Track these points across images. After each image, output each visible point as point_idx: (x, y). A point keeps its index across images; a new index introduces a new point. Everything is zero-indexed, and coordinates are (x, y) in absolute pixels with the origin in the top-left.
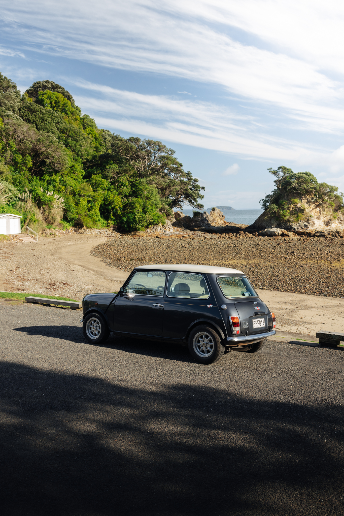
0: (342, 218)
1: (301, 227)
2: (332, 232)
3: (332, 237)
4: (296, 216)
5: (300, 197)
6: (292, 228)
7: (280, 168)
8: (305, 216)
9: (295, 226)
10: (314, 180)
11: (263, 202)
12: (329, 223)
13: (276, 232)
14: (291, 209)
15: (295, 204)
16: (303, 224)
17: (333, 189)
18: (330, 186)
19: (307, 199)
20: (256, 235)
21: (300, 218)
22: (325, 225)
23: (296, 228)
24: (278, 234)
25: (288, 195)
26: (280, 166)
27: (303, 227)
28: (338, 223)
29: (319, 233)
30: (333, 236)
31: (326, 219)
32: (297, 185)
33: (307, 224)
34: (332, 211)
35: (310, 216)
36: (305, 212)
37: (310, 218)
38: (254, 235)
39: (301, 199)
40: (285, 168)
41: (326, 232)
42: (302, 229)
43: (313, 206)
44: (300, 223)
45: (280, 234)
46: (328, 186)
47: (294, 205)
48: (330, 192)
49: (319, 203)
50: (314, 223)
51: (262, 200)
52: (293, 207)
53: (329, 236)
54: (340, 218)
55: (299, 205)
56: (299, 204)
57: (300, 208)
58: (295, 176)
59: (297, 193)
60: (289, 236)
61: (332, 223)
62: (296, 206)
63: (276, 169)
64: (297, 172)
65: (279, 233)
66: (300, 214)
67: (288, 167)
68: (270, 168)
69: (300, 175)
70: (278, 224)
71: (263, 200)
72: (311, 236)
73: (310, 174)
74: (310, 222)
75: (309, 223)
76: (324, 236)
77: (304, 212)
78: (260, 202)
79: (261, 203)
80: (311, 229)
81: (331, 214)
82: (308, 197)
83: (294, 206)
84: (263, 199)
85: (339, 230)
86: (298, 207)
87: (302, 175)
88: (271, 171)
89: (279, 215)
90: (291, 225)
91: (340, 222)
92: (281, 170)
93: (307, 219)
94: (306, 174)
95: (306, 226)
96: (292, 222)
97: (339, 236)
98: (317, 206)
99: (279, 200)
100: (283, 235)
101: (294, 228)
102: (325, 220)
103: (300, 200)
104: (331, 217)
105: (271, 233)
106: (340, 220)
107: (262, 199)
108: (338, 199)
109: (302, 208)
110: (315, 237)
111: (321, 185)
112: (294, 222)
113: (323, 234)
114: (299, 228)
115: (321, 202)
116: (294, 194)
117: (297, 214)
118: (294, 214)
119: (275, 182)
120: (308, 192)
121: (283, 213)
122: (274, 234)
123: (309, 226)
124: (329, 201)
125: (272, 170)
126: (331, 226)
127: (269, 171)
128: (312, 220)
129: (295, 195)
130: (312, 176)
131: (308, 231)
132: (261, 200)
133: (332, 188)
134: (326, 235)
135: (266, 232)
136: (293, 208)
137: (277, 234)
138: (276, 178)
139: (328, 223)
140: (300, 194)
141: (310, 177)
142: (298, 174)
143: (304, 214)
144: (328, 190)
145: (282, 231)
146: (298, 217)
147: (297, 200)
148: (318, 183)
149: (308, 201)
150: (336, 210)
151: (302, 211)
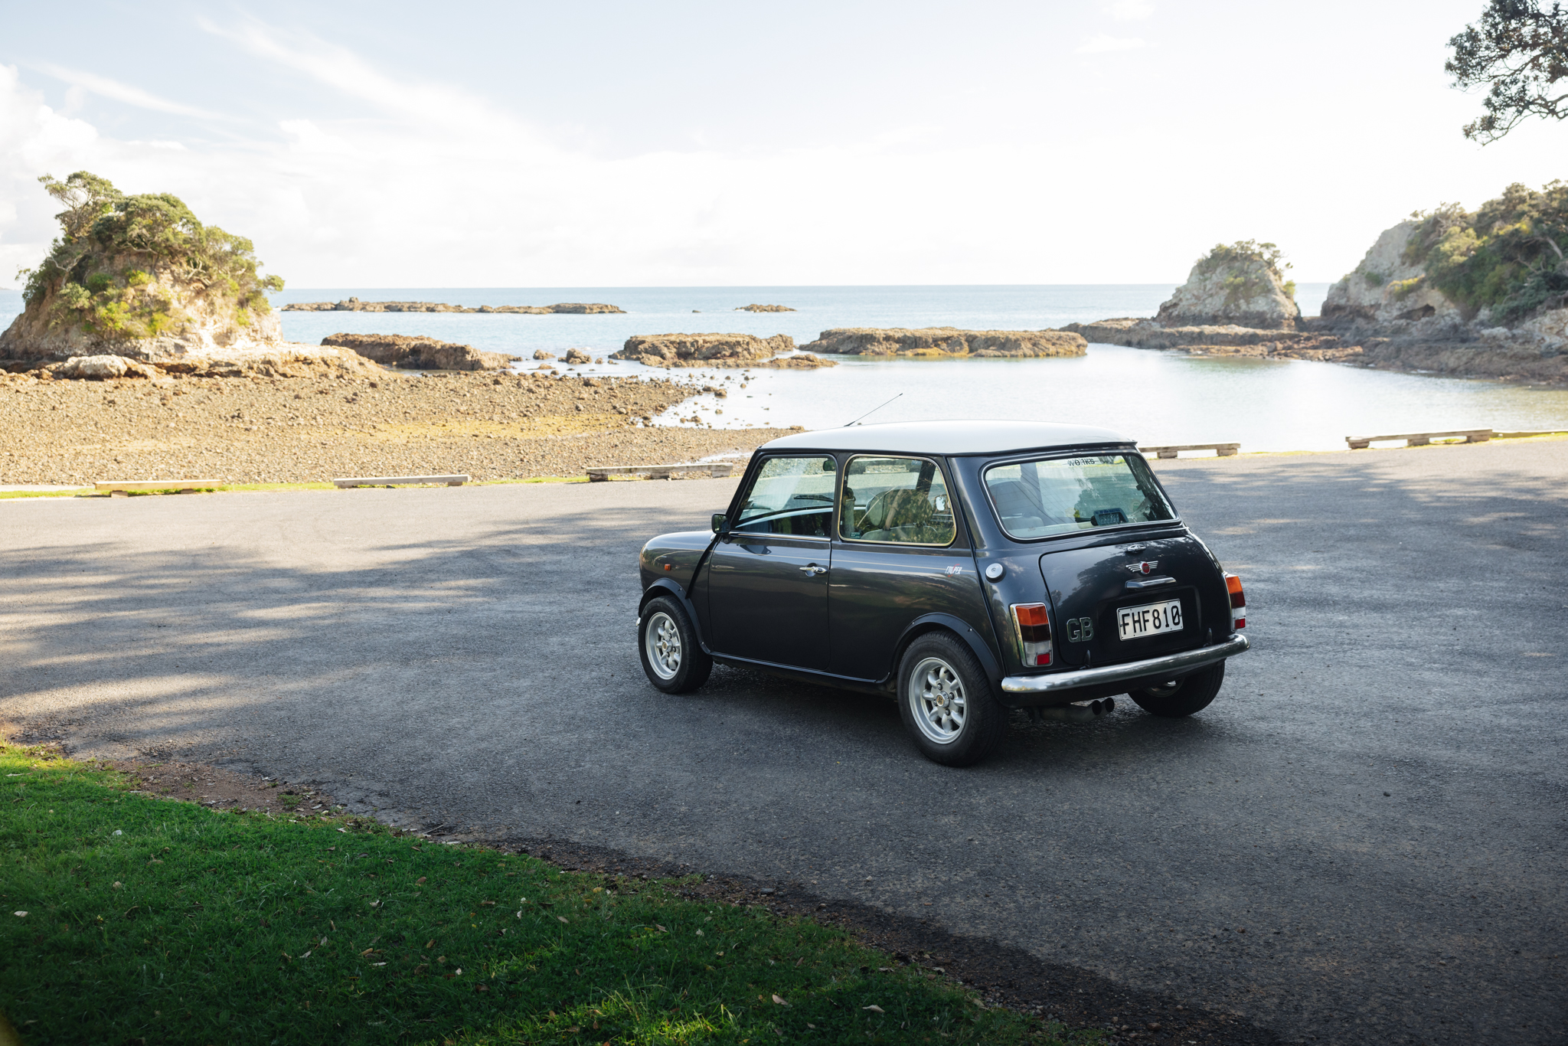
0: (256, 324)
1: (166, 351)
2: (254, 362)
3: (260, 376)
4: (147, 320)
5: (151, 266)
6: (139, 353)
7: (76, 176)
8: (173, 319)
9: (146, 346)
10: (193, 220)
11: (29, 279)
12: (229, 338)
13: (112, 366)
14: (129, 301)
15: (141, 287)
16: (170, 342)
17: (241, 246)
18: (231, 236)
19: (172, 272)
20: (45, 376)
21: (158, 325)
22: (218, 344)
23: (151, 353)
24: (116, 373)
25: (111, 259)
26: (77, 171)
27: (173, 351)
28: (247, 339)
29: (222, 366)
30: (260, 371)
31: (220, 328)
32: (144, 231)
33: (181, 342)
34: (231, 305)
35: (189, 321)
36: (171, 307)
37: (187, 324)
38: (38, 376)
39: (154, 271)
40: (94, 179)
41: (240, 363)
42: (170, 355)
43: (188, 293)
44: (162, 338)
45: (123, 373)
46: (226, 237)
47: (136, 287)
48: (233, 253)
49: (203, 283)
50: (200, 339)
51: (25, 272)
52: (134, 293)
53: (252, 374)
54: (251, 324)
55: (151, 288)
56: (150, 285)
57: (154, 296)
58: (134, 205)
59: (140, 253)
60: (146, 377)
61: (236, 339)
62: (143, 291)
63: (64, 180)
64: (140, 194)
65: (119, 370)
66: (156, 316)
67: (100, 176)
68: (44, 175)
69: (149, 202)
70: (92, 344)
71: (28, 273)
72: (201, 376)
73: (177, 202)
74: (189, 336)
75: (187, 340)
76: (237, 374)
77: (168, 309)
78: (17, 278)
79: (21, 281)
80: (194, 355)
81: (230, 312)
82: (174, 267)
83: (135, 290)
84: (29, 270)
85: (272, 358)
86: (149, 295)
87: (154, 202)
88: (50, 186)
89: (94, 318)
90: (135, 347)
91: (252, 334)
92: (78, 182)
93: (179, 330)
94: (165, 199)
95: (179, 348)
96: (137, 338)
97: (276, 371)
98: (198, 293)
99: (84, 272)
100: (131, 374)
101: (147, 355)
102: (219, 331)
103: (150, 274)
104: (233, 322)
105: (95, 371)
106: (251, 330)
107: (23, 269)
108: (253, 272)
109: (161, 296)
110: (216, 377)
111: (210, 234)
112: (144, 337)
113: (235, 368)
114: (161, 353)
115: (207, 282)
116: (130, 255)
117: (150, 313)
118: (141, 316)
119: (57, 216)
120: (172, 253)
121: (110, 310)
122: (106, 372)
123: (188, 349)
124: (229, 278)
125: (50, 182)
126: (233, 346)
127: (43, 185)
128: (194, 331)
129: (134, 259)
130: (184, 206)
131: (189, 362)
132: (20, 272)
133: (240, 243)
134: (243, 370)
135: (76, 368)
136: (134, 297)
137: (114, 371)
138: (62, 207)
139: (224, 339)
140: (150, 255)
141: (179, 208)
142: (145, 201)
143: (170, 313)
144: (227, 247)
145: (125, 363)
146: (155, 323)
147: (143, 276)
148: (201, 229)
149: (173, 276)
150: (242, 303)
151: (164, 306)
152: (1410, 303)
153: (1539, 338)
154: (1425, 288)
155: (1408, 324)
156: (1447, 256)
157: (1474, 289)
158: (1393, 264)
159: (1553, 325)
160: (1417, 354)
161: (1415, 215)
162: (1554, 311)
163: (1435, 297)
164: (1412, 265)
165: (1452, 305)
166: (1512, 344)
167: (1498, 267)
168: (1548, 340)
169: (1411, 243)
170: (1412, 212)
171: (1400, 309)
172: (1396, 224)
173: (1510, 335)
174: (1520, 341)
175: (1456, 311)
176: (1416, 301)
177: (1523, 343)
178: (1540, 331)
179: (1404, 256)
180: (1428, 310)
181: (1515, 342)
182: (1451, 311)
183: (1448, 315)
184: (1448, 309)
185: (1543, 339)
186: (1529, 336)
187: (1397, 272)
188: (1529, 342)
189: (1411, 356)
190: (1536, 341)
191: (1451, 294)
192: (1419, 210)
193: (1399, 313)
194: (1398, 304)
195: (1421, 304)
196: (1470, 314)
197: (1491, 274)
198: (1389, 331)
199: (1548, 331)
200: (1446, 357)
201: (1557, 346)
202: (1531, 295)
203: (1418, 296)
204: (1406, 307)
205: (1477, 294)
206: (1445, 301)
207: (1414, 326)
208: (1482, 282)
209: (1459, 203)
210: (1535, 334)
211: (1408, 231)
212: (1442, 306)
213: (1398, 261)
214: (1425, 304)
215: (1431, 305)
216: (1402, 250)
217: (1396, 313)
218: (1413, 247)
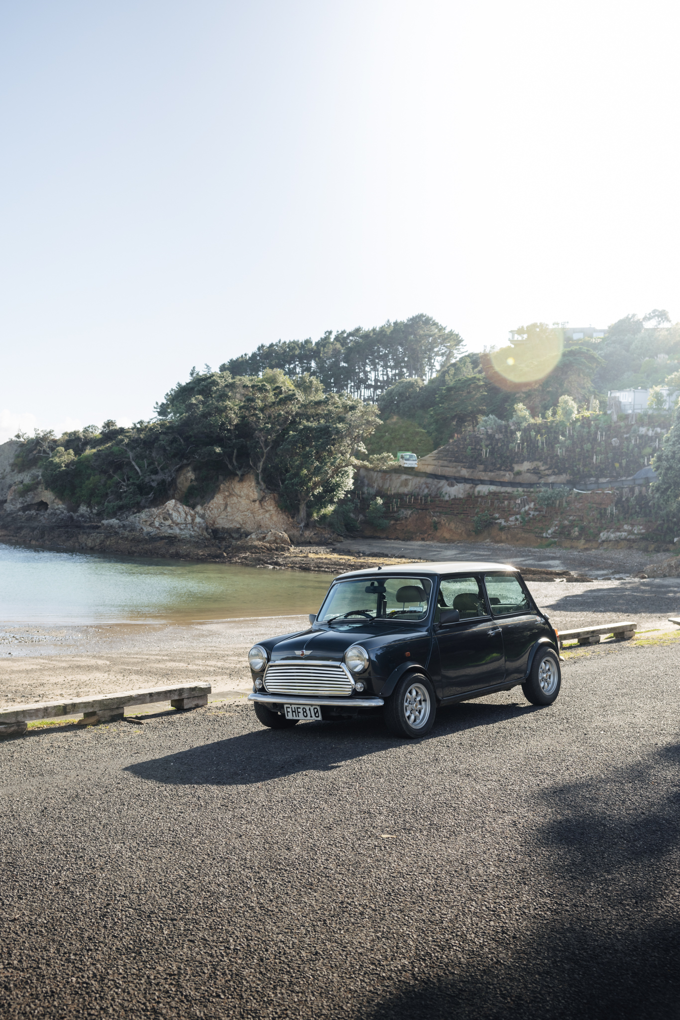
152: (29, 499)
153: (139, 528)
154: (40, 488)
155: (37, 514)
156: (58, 466)
157: (76, 491)
158: (5, 471)
159: (147, 519)
160: (59, 536)
161: (18, 436)
162: (147, 510)
163: (47, 496)
164: (19, 472)
165: (61, 502)
166: (123, 531)
167: (91, 478)
168: (145, 530)
169: (18, 457)
170: (16, 434)
171: (22, 503)
172: (6, 442)
173: (122, 525)
174: (128, 529)
175: (63, 506)
176: (33, 498)
177: (130, 531)
178: (139, 523)
179: (13, 465)
180: (43, 505)
181: (125, 530)
182: (60, 506)
183: (58, 509)
184: (58, 505)
185: (142, 528)
186: (133, 526)
187: (9, 476)
188: (133, 530)
189: (54, 538)
190: (138, 530)
191: (60, 494)
192: (21, 434)
193: (21, 506)
194: (21, 500)
195: (37, 500)
196: (75, 509)
197: (87, 482)
198: (24, 519)
199: (144, 523)
200: (84, 539)
201: (153, 533)
202: (131, 498)
203: (34, 494)
204: (26, 502)
205: (78, 495)
206: (55, 498)
207: (41, 515)
208: (81, 487)
209: (53, 431)
210: (136, 525)
211: (15, 448)
212: (53, 502)
213: (8, 469)
214: (40, 500)
215: (45, 501)
216: (11, 461)
217: (19, 506)
218: (20, 459)
